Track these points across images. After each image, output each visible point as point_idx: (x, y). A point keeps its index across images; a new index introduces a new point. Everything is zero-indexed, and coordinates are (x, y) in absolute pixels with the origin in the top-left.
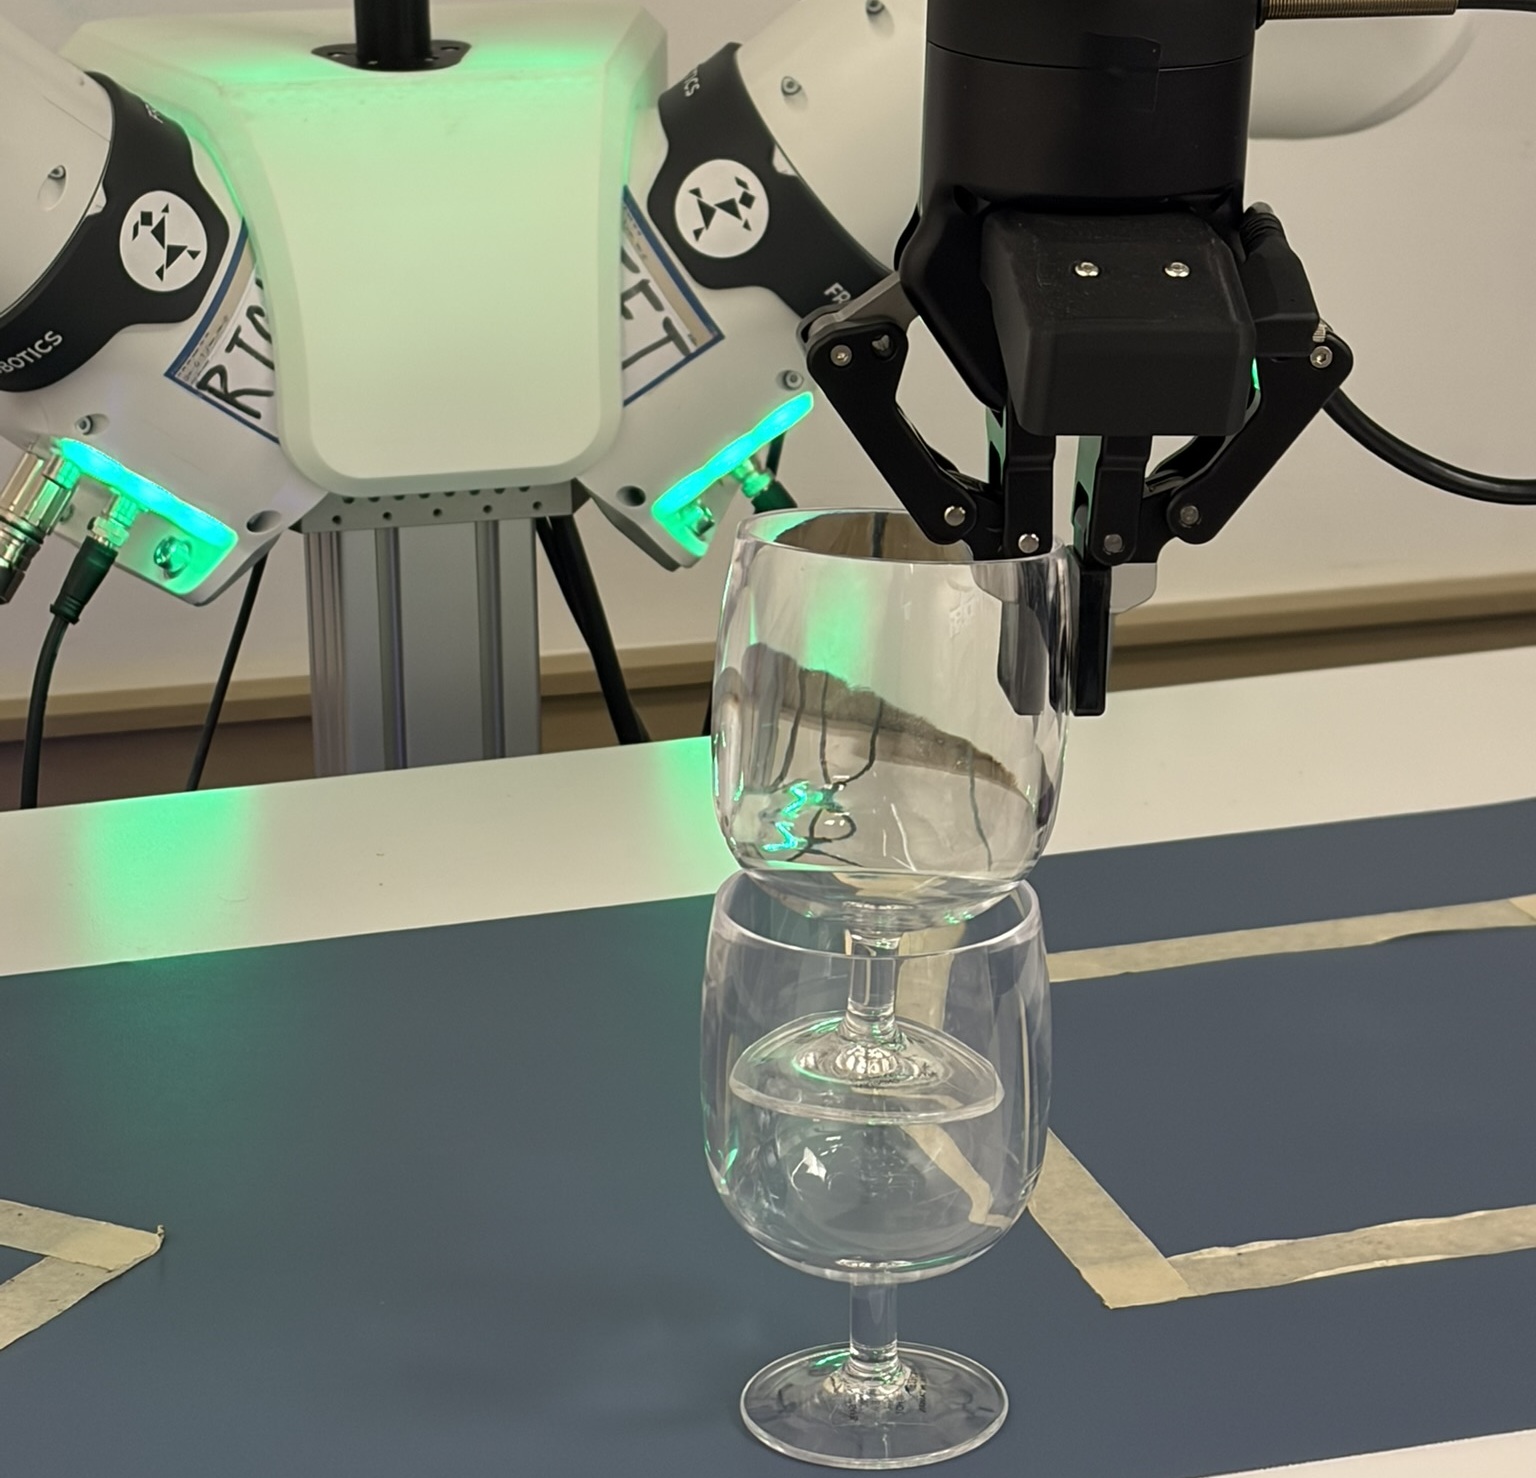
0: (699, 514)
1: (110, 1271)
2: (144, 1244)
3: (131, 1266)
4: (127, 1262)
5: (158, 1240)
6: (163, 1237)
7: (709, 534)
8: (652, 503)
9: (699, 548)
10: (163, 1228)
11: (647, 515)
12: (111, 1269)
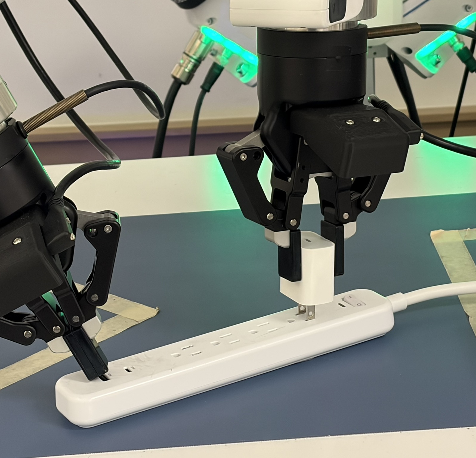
0: (435, 58)
1: (137, 322)
2: (151, 312)
3: (145, 320)
4: (144, 319)
5: (156, 312)
6: (158, 311)
7: (440, 65)
8: (415, 53)
9: (434, 70)
10: (158, 308)
11: (413, 57)
12: (137, 321)
